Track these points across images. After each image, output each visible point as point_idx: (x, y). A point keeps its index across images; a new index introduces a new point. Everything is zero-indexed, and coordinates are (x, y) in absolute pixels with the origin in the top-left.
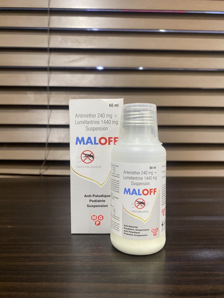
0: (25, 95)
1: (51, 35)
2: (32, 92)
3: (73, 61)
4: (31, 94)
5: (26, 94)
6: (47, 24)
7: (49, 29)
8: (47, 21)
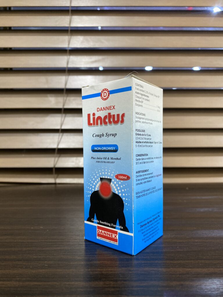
0: (46, 99)
1: (71, 35)
2: (53, 95)
3: (96, 61)
4: (51, 97)
5: (47, 97)
6: (69, 23)
7: (69, 29)
8: (68, 20)
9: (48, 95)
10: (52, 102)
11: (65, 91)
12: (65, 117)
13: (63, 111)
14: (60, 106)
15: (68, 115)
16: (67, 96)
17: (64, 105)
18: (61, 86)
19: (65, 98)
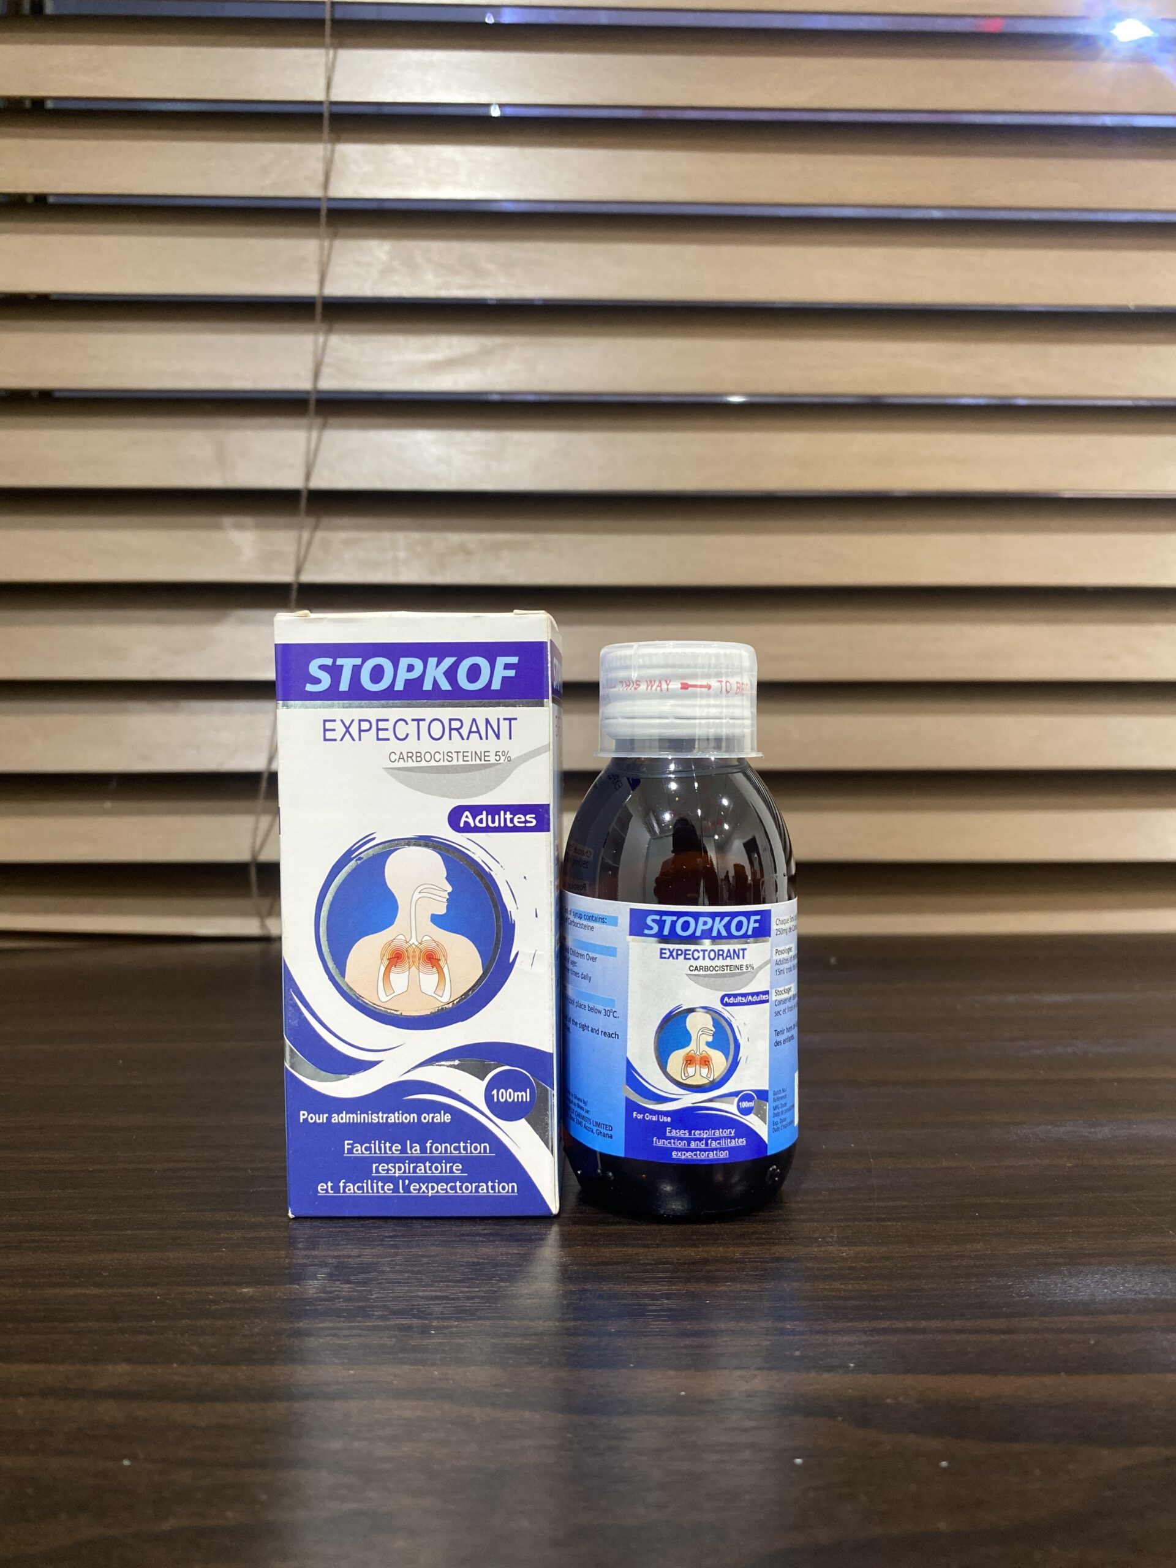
0: (214, 536)
1: (335, 236)
2: (249, 520)
3: (449, 363)
4: (240, 527)
5: (219, 527)
6: (321, 178)
7: (324, 207)
8: (320, 167)
10: (244, 550)
11: (303, 503)
13: (294, 593)
16: (316, 526)
19: (306, 535)
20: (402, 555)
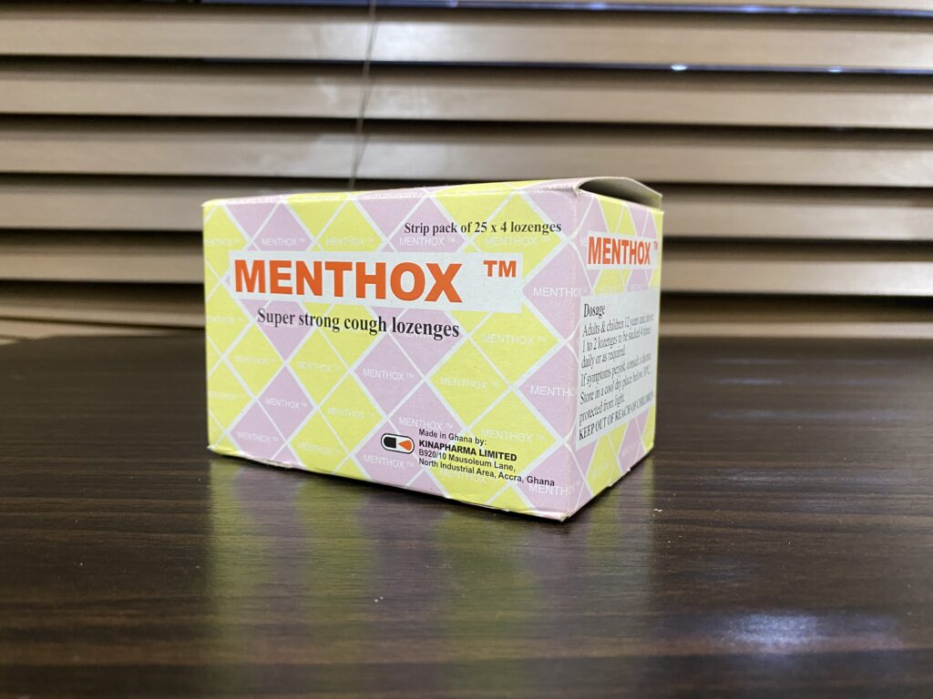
0: (312, 89)
2: (333, 80)
4: (327, 83)
5: (314, 83)
9: (319, 79)
10: (329, 98)
11: (367, 69)
12: (366, 141)
13: (360, 125)
14: (352, 112)
15: (373, 137)
16: (373, 83)
17: (363, 108)
18: (357, 53)
19: (366, 88)
20: (425, 101)
